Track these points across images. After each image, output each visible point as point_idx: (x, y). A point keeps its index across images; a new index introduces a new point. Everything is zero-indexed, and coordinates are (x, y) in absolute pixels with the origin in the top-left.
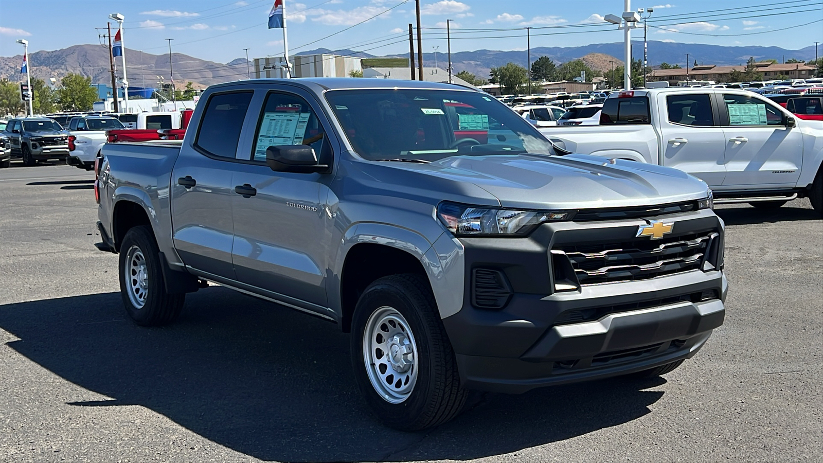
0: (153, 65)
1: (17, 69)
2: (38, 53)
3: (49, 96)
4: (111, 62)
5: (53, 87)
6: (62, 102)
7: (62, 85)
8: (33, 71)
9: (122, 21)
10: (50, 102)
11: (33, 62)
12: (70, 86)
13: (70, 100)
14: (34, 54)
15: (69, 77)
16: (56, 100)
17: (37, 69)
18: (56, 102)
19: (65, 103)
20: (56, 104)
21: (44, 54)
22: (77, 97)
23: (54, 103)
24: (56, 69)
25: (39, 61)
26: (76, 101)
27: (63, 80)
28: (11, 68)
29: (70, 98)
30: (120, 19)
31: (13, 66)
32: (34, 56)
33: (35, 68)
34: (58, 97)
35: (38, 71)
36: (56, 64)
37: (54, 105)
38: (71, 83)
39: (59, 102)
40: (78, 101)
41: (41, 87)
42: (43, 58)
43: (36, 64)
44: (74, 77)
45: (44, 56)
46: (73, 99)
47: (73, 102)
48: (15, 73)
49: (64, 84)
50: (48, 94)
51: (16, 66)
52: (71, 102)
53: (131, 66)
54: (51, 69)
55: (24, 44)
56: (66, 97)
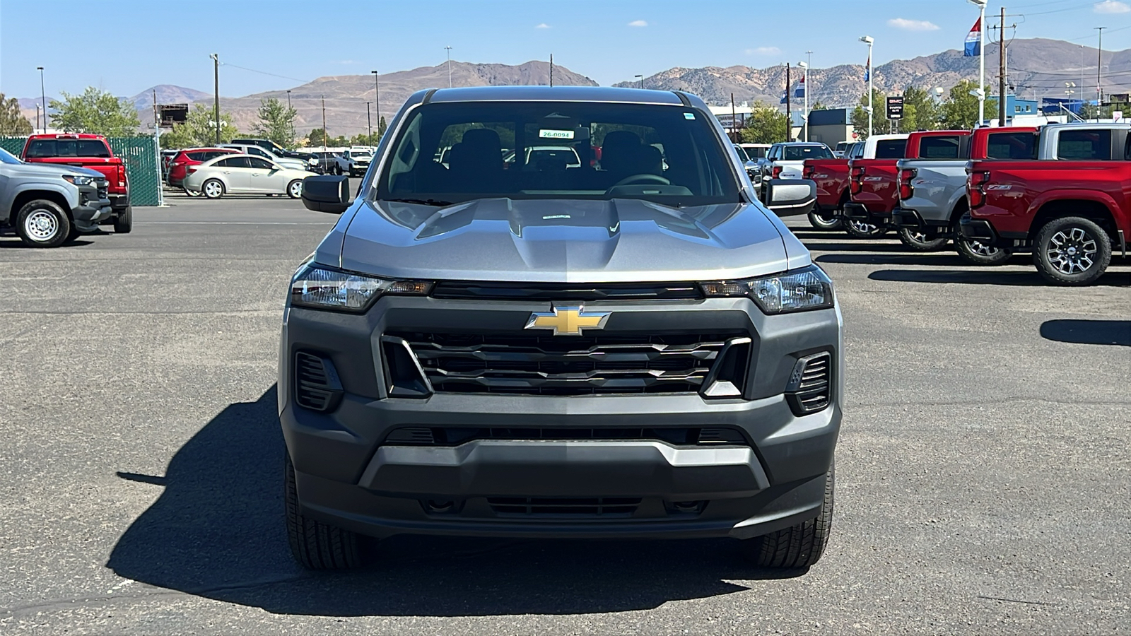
0: (1107, 66)
1: (916, 76)
2: (945, 53)
3: (930, 113)
4: (1001, 65)
5: (938, 100)
6: (948, 121)
7: (950, 98)
8: (936, 79)
9: (985, 6)
10: (931, 121)
11: (938, 66)
12: (961, 98)
13: (958, 118)
14: (940, 54)
15: (960, 86)
16: (940, 118)
17: (942, 76)
18: (940, 121)
19: (952, 122)
20: (939, 124)
21: (953, 54)
22: (968, 113)
23: (937, 122)
24: (968, 74)
25: (945, 65)
26: (966, 119)
27: (952, 90)
28: (908, 74)
29: (959, 115)
30: (982, 3)
31: (911, 72)
32: (939, 58)
33: (940, 74)
34: (944, 113)
35: (943, 78)
36: (968, 68)
37: (936, 125)
38: (963, 94)
39: (944, 121)
40: (969, 119)
41: (921, 100)
42: (951, 61)
43: (941, 69)
44: (967, 86)
45: (953, 57)
46: (963, 116)
47: (962, 120)
48: (912, 81)
49: (952, 96)
50: (929, 110)
51: (915, 72)
52: (960, 120)
53: (1073, 68)
54: (961, 75)
55: (868, 42)
56: (952, 114)
